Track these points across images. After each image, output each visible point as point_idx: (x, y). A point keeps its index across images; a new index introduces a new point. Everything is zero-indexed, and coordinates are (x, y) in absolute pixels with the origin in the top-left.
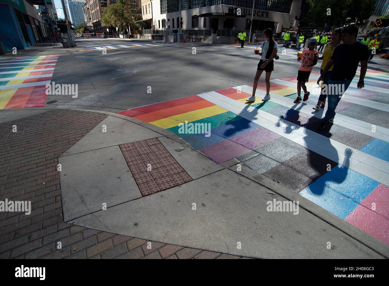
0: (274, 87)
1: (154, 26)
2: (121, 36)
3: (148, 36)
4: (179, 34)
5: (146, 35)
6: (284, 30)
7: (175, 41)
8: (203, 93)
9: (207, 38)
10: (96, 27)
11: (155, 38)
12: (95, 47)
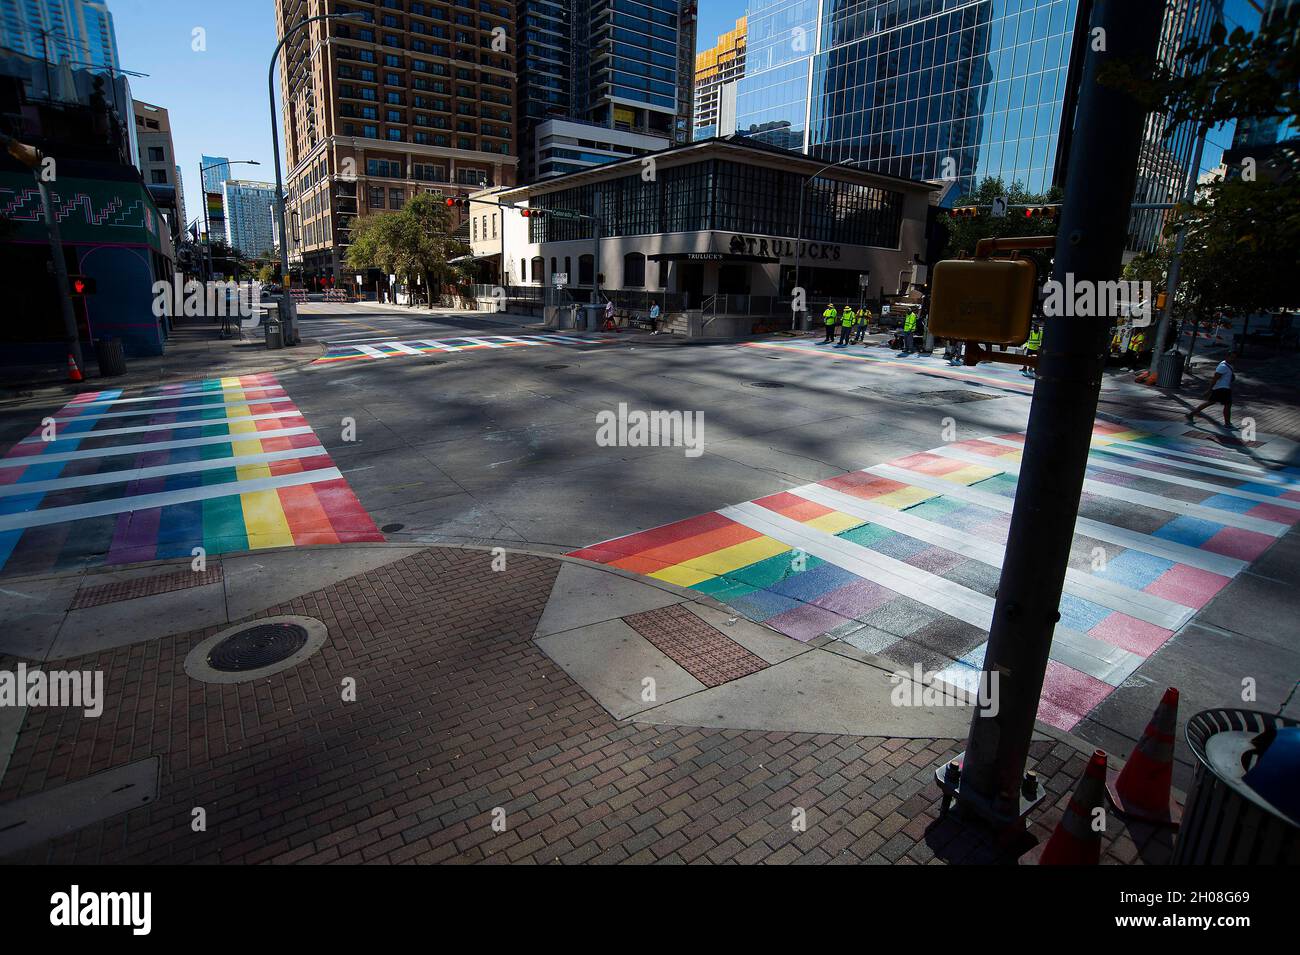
0: (877, 486)
1: (507, 273)
2: (402, 299)
3: (489, 304)
4: (595, 309)
5: (483, 300)
6: (887, 299)
7: (583, 325)
8: (726, 506)
9: (674, 319)
10: (315, 264)
11: (513, 309)
12: (354, 347)
